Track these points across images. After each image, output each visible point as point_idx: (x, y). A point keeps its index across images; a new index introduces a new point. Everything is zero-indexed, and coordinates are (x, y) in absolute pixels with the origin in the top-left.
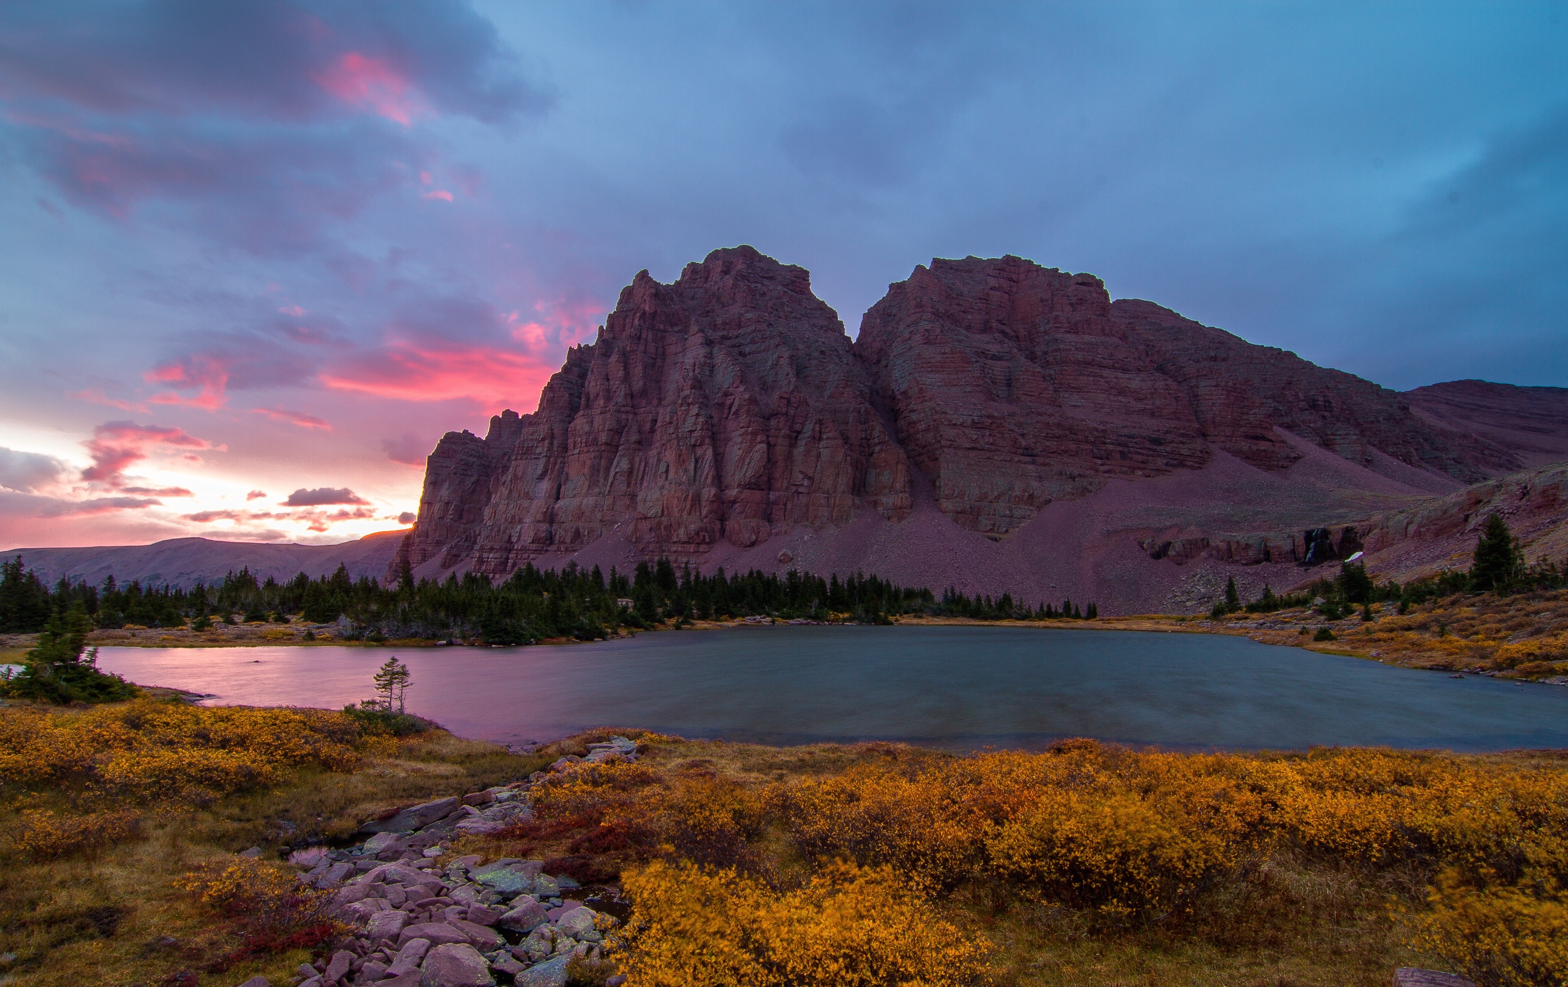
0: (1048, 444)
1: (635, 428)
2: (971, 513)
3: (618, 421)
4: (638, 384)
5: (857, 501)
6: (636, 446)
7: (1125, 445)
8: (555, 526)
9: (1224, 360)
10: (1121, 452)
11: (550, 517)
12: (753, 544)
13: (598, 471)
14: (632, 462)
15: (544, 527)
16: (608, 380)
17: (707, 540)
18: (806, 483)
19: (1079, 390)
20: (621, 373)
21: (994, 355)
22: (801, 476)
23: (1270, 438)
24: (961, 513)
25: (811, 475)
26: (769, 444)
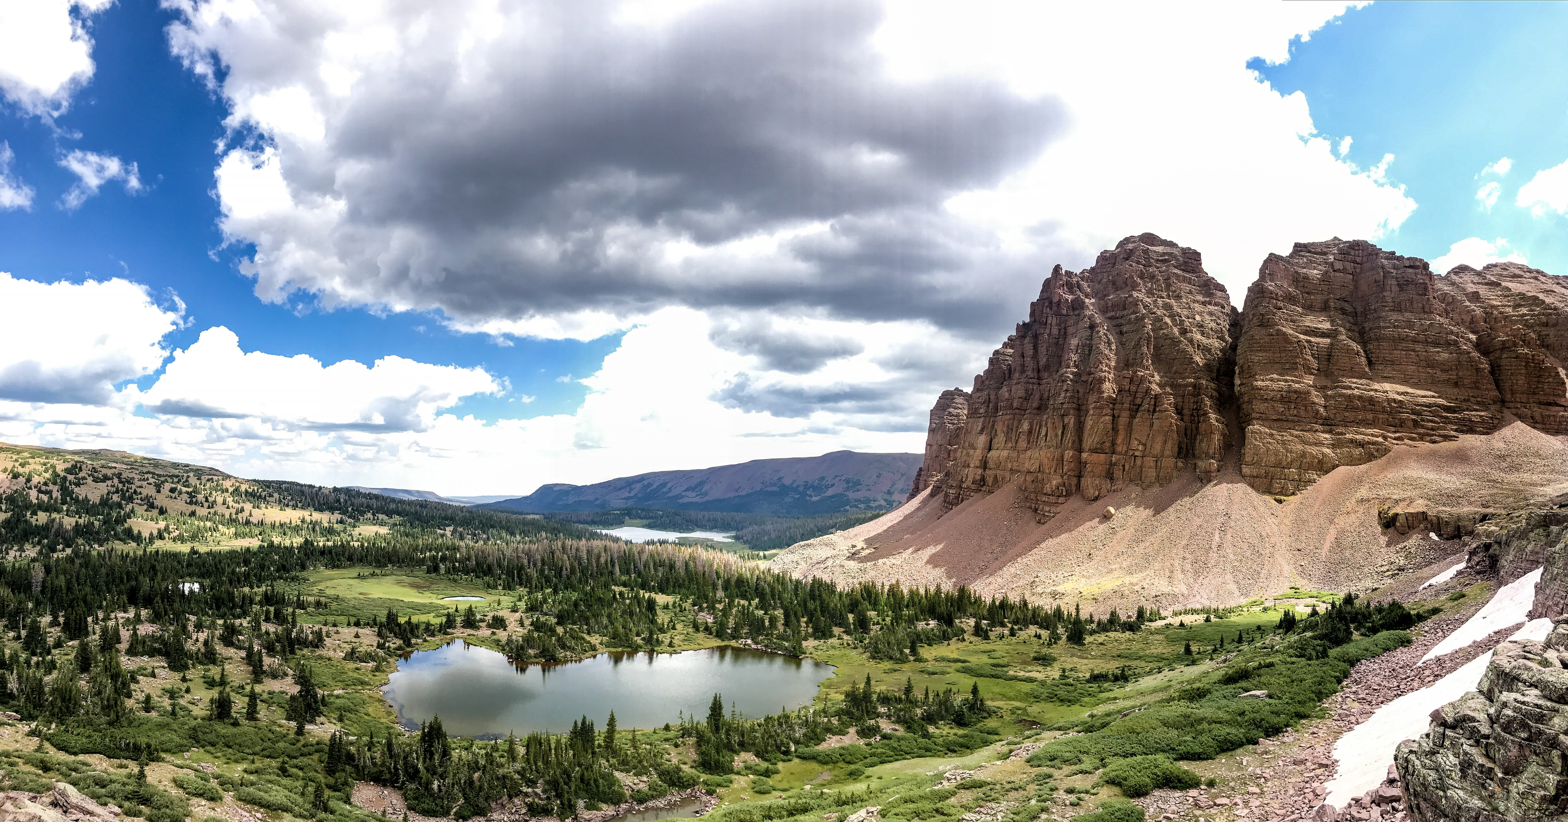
0: (1347, 414)
1: (1037, 396)
2: (1266, 477)
3: (1026, 390)
4: (1043, 361)
5: (1180, 464)
6: (1036, 411)
7: (1418, 413)
8: (987, 472)
9: (1555, 325)
10: (1414, 420)
11: (984, 465)
12: (1096, 499)
13: (1012, 429)
14: (1031, 424)
15: (980, 471)
16: (1023, 357)
17: (1064, 493)
18: (1141, 447)
19: (1393, 363)
20: (1031, 352)
21: (1323, 333)
22: (1136, 442)
23: (1562, 403)
24: (1257, 477)
25: (1144, 442)
26: (1113, 416)
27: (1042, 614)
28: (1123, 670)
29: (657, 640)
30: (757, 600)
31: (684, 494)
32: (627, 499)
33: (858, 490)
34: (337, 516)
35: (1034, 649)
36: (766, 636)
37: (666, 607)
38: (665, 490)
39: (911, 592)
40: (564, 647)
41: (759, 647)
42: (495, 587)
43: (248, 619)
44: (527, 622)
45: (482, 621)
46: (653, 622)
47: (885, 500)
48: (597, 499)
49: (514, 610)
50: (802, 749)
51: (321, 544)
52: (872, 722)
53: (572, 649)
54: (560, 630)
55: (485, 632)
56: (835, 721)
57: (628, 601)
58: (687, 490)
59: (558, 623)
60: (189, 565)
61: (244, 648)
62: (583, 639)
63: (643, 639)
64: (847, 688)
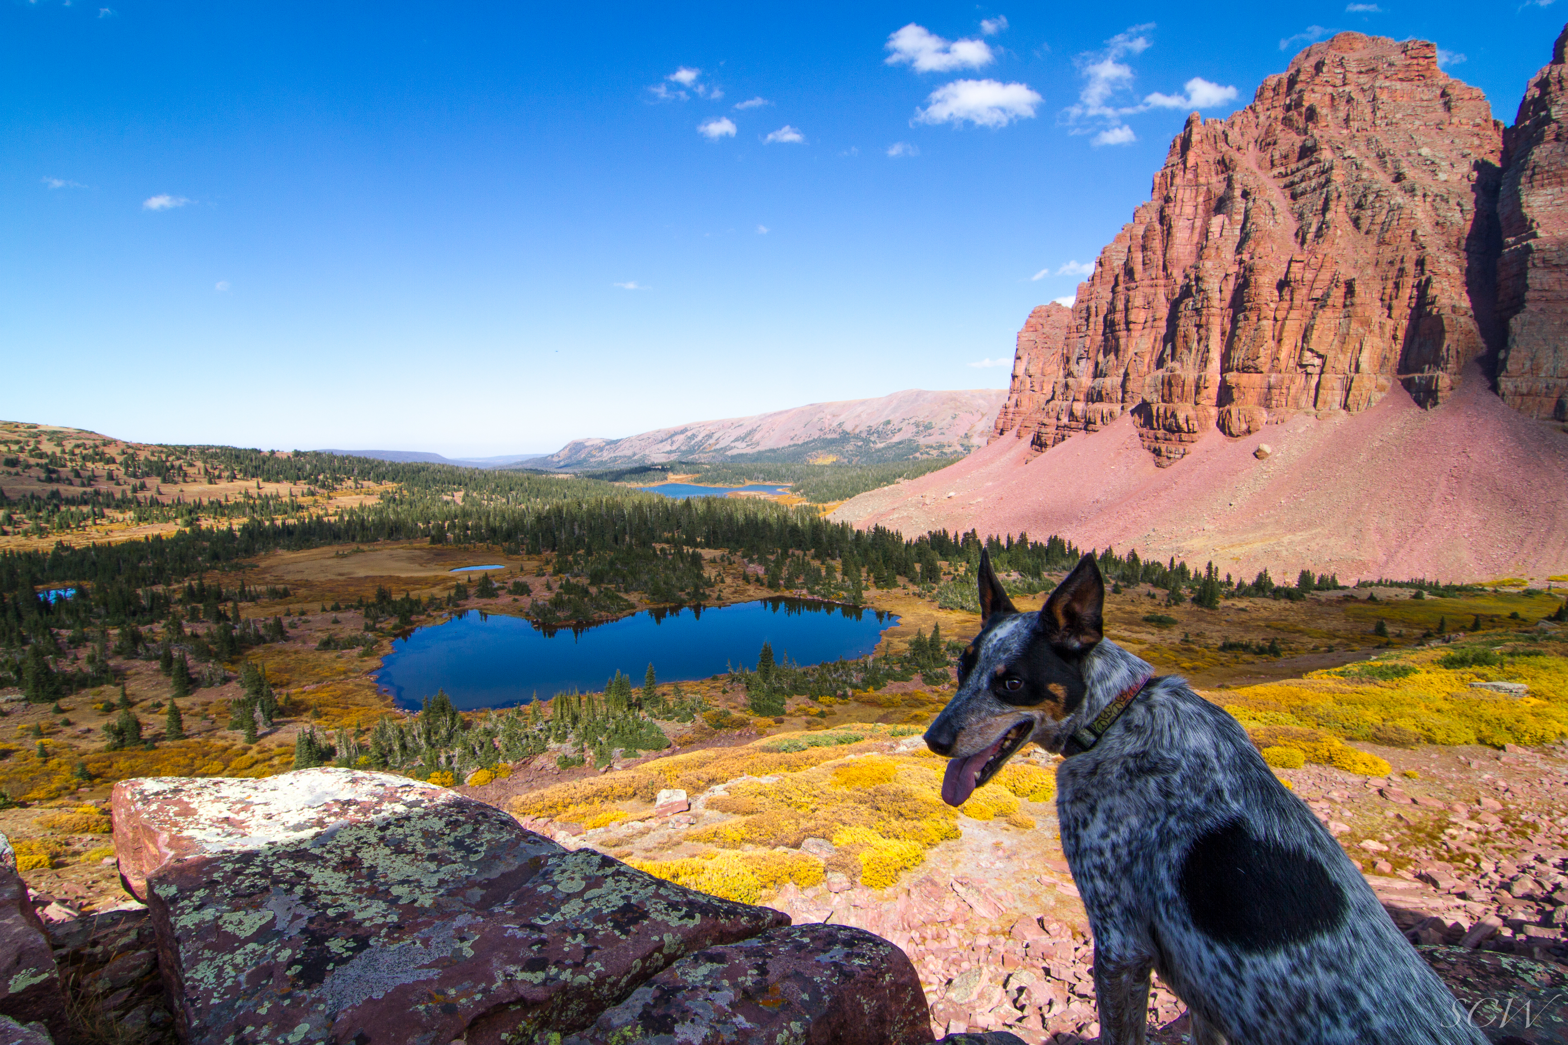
27: (1159, 571)
28: (1273, 642)
29: (704, 594)
30: (813, 551)
31: (733, 445)
32: (670, 452)
33: (930, 435)
34: (302, 486)
35: (1145, 608)
36: (824, 585)
37: (713, 561)
38: (711, 441)
39: (990, 540)
40: (600, 607)
41: (816, 597)
42: (516, 553)
43: (163, 622)
44: (556, 587)
45: (502, 588)
46: (700, 576)
47: (962, 445)
48: (634, 455)
49: (541, 574)
50: (861, 693)
51: (279, 523)
52: (940, 670)
53: (606, 608)
54: (593, 590)
55: (505, 599)
56: (897, 668)
57: (670, 557)
58: (736, 440)
59: (592, 584)
60: (53, 567)
61: (157, 658)
62: (621, 598)
63: (688, 594)
64: (912, 637)
